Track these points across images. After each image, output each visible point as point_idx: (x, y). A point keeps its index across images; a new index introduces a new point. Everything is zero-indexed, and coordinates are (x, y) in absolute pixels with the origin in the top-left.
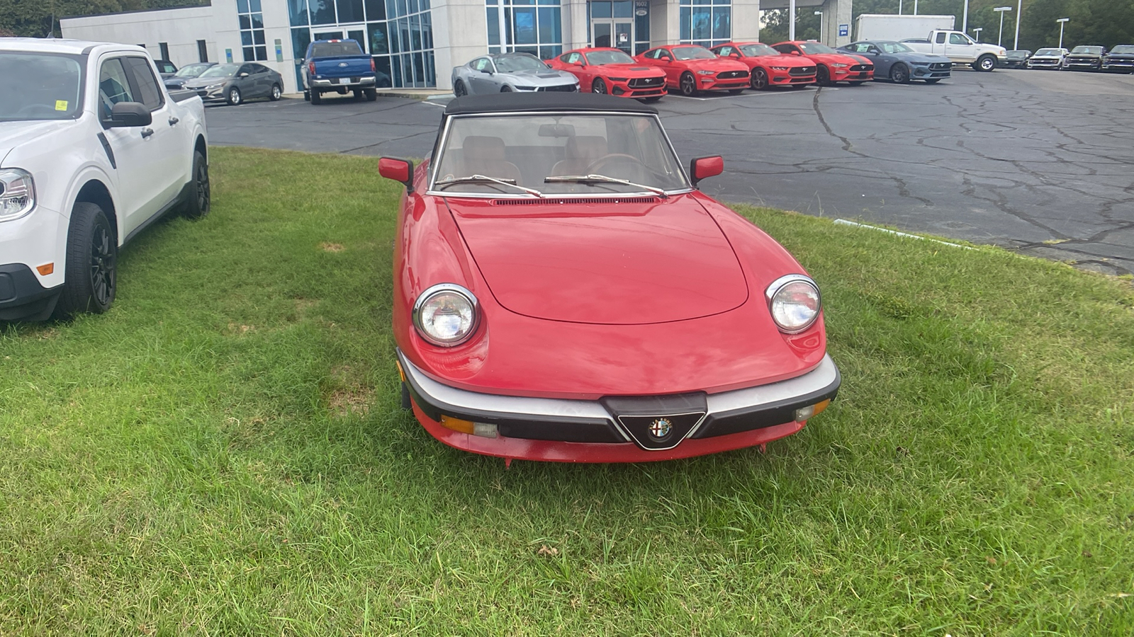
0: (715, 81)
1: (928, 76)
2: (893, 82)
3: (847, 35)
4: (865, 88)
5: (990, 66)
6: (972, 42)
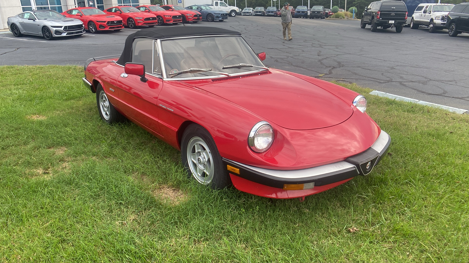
0: (144, 22)
1: (220, 19)
2: (208, 21)
3: (181, 2)
4: (199, 24)
5: (234, 15)
6: (227, 5)
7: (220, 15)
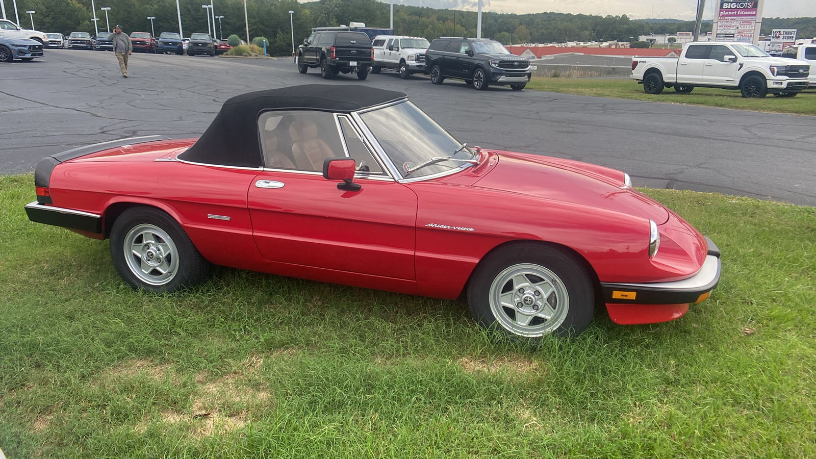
1: (27, 56)
6: (18, 28)
7: (26, 48)
